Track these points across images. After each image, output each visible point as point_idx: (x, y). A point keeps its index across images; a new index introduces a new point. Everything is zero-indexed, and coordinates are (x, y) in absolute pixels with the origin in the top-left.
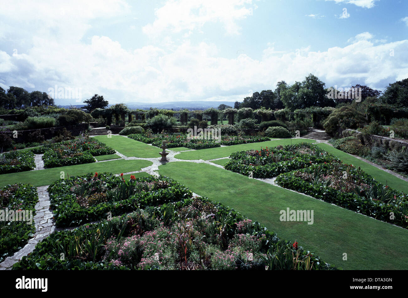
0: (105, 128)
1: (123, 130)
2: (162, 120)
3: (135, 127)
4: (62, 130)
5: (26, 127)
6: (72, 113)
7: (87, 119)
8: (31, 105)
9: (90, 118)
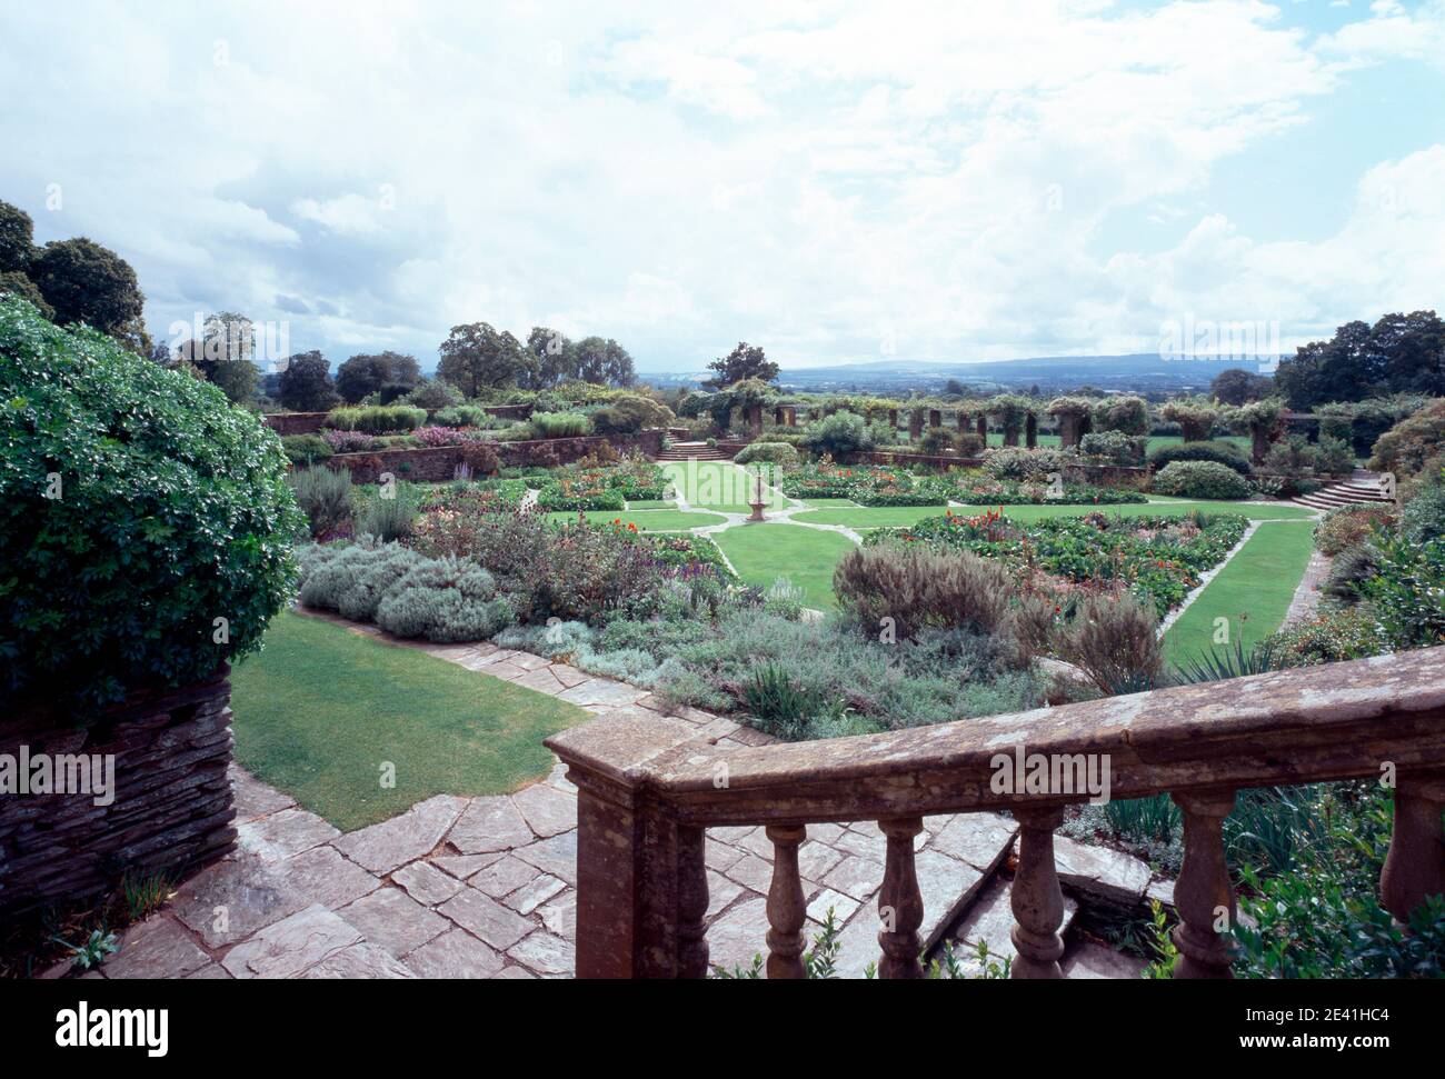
0: (705, 443)
1: (742, 452)
2: (844, 426)
3: (772, 444)
4: (598, 443)
5: (528, 434)
6: (626, 405)
7: (660, 421)
8: (581, 375)
9: (669, 417)
